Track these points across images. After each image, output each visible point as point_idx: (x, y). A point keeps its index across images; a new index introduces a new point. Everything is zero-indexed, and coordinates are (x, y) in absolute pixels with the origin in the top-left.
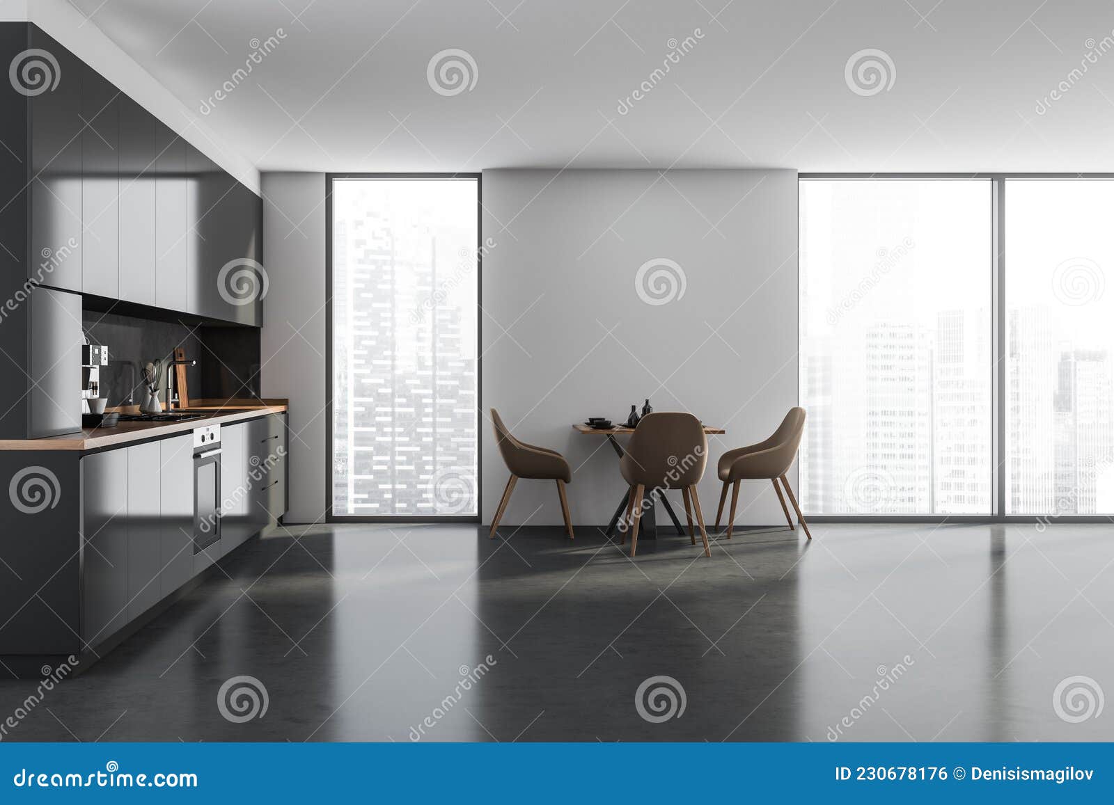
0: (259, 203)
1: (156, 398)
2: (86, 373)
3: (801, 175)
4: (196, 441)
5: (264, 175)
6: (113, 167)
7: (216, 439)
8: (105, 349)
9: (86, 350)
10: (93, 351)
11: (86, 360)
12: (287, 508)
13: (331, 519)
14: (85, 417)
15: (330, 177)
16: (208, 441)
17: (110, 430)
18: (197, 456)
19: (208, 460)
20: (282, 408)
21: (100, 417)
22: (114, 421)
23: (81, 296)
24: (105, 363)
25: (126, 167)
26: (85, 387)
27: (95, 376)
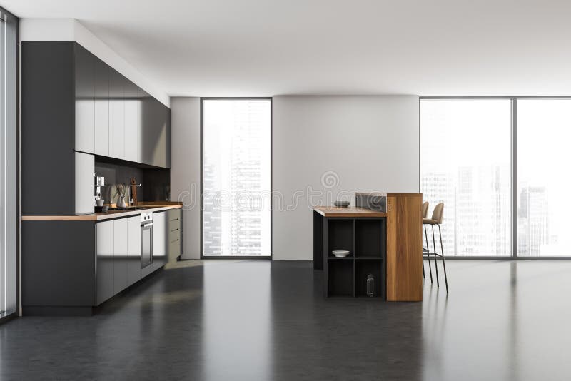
0: (169, 111)
1: (124, 201)
2: (96, 188)
3: (420, 98)
4: (141, 219)
5: (172, 99)
6: (106, 95)
7: (150, 219)
8: (103, 178)
9: (96, 178)
10: (98, 179)
11: (96, 184)
12: (182, 251)
13: (203, 258)
14: (95, 207)
15: (202, 99)
16: (147, 219)
17: (105, 213)
18: (142, 226)
19: (147, 228)
20: (179, 206)
21: (102, 207)
22: (107, 210)
23: (94, 156)
24: (103, 184)
25: (112, 95)
26: (95, 195)
27: (99, 190)
